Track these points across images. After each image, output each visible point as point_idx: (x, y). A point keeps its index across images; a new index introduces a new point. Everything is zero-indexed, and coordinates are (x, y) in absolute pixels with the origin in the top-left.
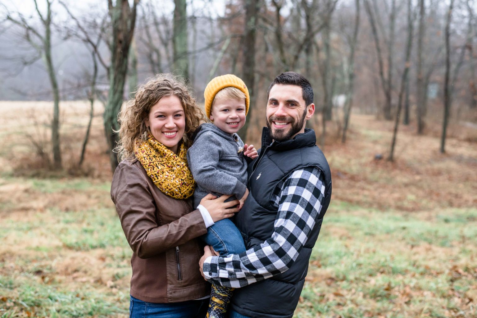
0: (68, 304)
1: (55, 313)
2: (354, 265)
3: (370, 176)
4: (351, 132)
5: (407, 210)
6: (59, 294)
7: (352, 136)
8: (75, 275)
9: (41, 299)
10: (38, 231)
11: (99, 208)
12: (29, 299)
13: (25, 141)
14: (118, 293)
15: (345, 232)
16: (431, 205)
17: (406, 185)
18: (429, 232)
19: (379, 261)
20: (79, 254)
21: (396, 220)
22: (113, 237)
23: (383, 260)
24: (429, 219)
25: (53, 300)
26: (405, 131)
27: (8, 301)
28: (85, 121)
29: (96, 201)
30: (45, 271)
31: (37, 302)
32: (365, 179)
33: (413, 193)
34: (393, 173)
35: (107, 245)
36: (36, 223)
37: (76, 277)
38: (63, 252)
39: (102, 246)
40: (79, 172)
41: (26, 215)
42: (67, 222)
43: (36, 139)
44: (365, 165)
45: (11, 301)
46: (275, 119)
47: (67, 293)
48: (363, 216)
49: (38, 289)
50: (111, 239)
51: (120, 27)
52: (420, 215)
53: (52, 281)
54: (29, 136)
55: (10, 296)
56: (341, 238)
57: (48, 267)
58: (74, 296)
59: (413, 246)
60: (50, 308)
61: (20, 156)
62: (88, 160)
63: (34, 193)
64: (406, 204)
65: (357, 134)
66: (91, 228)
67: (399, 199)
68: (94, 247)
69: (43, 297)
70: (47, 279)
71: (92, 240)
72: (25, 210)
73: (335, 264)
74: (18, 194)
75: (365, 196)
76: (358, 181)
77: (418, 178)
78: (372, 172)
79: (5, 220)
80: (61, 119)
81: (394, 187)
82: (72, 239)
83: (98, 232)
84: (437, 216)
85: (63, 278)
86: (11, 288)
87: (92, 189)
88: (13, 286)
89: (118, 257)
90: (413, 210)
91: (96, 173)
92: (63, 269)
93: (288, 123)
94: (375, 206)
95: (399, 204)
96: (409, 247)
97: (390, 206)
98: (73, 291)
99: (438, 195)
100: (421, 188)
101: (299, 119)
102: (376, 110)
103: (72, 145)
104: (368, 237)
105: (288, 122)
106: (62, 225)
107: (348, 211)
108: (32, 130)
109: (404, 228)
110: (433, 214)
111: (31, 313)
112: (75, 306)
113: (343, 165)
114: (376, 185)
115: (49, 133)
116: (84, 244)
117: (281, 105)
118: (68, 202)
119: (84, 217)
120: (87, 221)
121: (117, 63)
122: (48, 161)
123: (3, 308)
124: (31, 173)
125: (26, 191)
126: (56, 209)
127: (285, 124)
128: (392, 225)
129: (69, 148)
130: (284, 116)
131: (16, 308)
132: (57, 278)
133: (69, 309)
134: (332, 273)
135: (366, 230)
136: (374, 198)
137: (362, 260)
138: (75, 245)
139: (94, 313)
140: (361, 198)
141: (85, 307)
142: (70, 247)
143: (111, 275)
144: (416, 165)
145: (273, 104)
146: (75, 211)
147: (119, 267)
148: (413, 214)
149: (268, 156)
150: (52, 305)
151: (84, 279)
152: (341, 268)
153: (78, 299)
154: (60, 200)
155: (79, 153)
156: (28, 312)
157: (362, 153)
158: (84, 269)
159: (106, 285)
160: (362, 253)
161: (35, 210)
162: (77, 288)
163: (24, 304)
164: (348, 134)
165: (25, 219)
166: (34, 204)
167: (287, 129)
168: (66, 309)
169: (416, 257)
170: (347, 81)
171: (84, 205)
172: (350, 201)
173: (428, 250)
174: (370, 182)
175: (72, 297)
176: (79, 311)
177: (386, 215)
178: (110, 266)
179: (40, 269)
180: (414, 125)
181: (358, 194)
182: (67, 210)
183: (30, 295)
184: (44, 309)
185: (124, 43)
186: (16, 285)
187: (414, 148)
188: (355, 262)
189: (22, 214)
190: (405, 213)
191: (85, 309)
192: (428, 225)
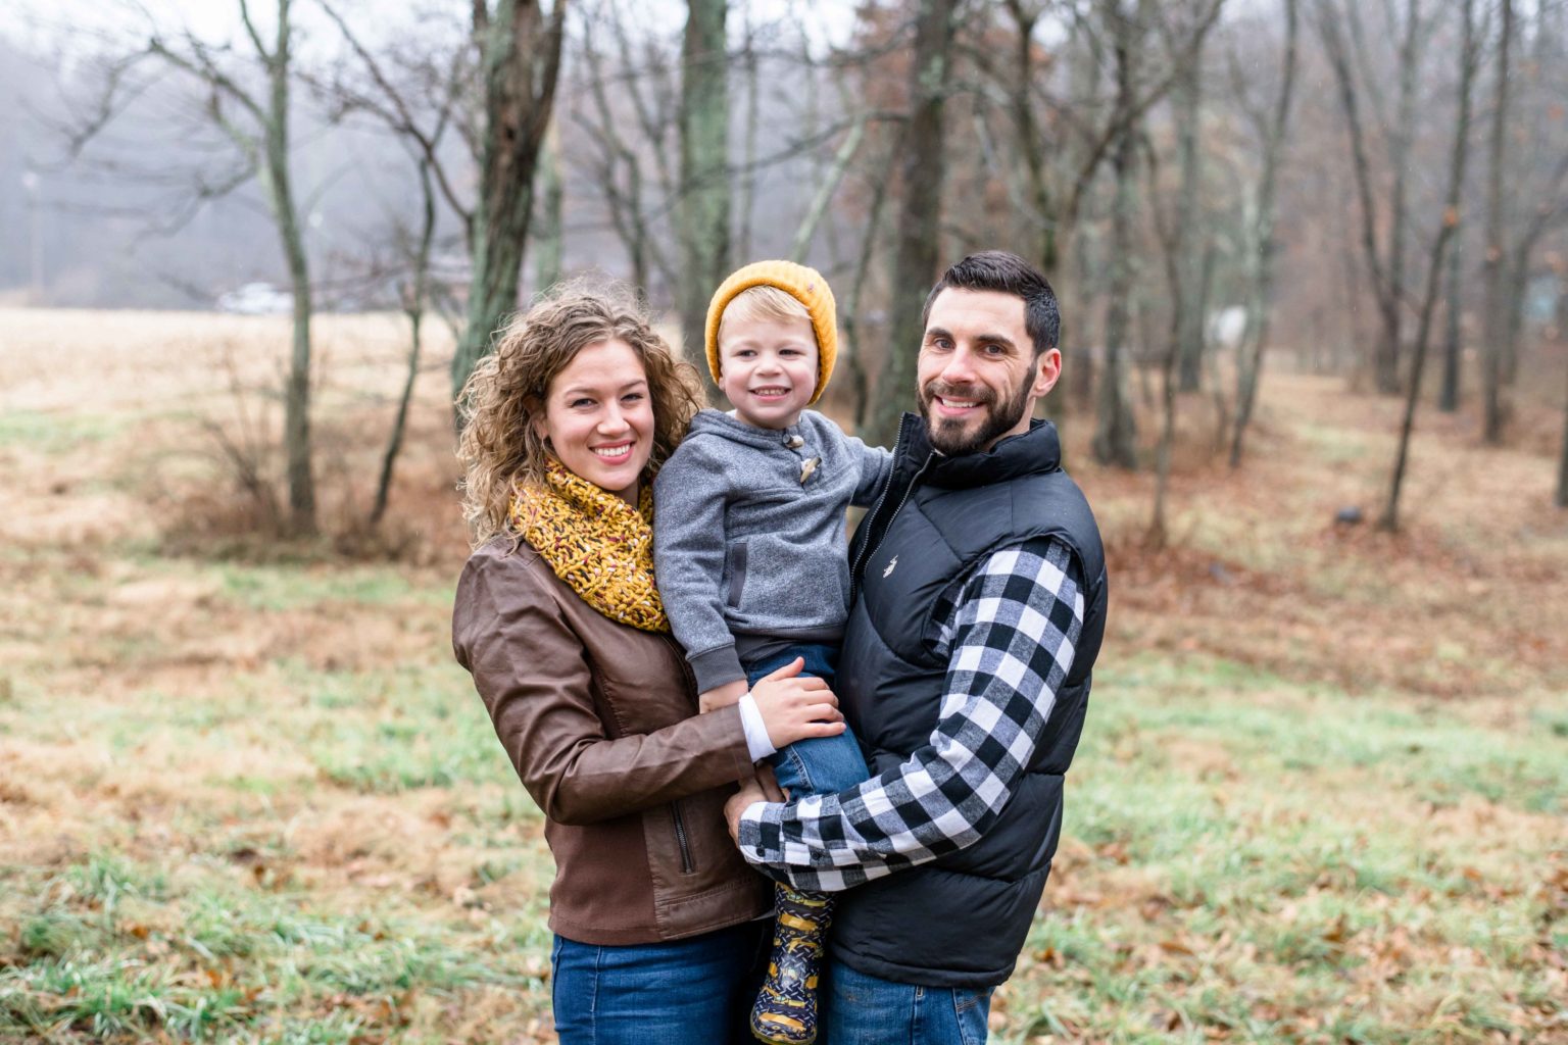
0: (336, 952)
1: (293, 978)
2: (1236, 859)
3: (1317, 579)
4: (1262, 432)
5: (1435, 691)
6: (306, 922)
7: (1266, 447)
8: (357, 865)
9: (250, 934)
10: (240, 730)
11: (433, 661)
12: (216, 934)
13: (199, 442)
14: (487, 923)
15: (1220, 757)
16: (1514, 678)
17: (1437, 611)
18: (1495, 766)
19: (1317, 851)
20: (370, 805)
21: (1392, 721)
22: (475, 754)
23: (1328, 846)
24: (1504, 722)
25: (289, 939)
26: (1442, 431)
27: (153, 937)
28: (392, 383)
29: (424, 639)
30: (264, 851)
31: (240, 941)
32: (1301, 589)
33: (1458, 638)
34: (1393, 572)
35: (453, 777)
36: (235, 705)
37: (360, 873)
38: (319, 795)
39: (441, 781)
40: (370, 545)
41: (204, 679)
42: (333, 704)
43: (237, 435)
44: (1305, 541)
45: (160, 938)
46: (943, 391)
47: (331, 920)
48: (1288, 709)
49: (242, 906)
50: (469, 761)
51: (509, 87)
52: (1475, 709)
53: (284, 882)
54: (212, 427)
55: (159, 922)
56: (1203, 777)
57: (274, 840)
58: (352, 930)
59: (1435, 808)
60: (279, 962)
61: (183, 492)
62: (400, 507)
63: (226, 608)
64: (1431, 672)
65: (1282, 439)
66: (405, 723)
67: (1412, 657)
68: (415, 784)
69: (257, 929)
70: (270, 876)
71: (408, 761)
72: (200, 662)
73: (1176, 853)
74: (177, 613)
75: (1299, 644)
76: (1278, 593)
77: (1476, 587)
78: (1325, 566)
79: (138, 694)
80: (315, 374)
81: (1396, 615)
82: (346, 756)
83: (428, 737)
84: (1531, 715)
85: (319, 873)
86: (161, 900)
87: (411, 600)
88: (166, 893)
89: (491, 817)
90: (1455, 693)
91: (426, 550)
92: (319, 846)
93: (979, 404)
94: (1330, 676)
95: (1410, 671)
96: (1425, 808)
97: (1378, 678)
98: (349, 912)
99: (1540, 644)
100: (1485, 620)
101: (1010, 392)
102: (1350, 360)
103: (351, 458)
104: (1292, 776)
105: (980, 400)
106: (315, 713)
107: (1238, 689)
108: (222, 407)
109: (1415, 750)
110: (1519, 708)
111: (221, 977)
112: (356, 957)
113: (1229, 542)
114: (1336, 608)
115: (278, 416)
116: (385, 774)
117: (962, 347)
118: (336, 641)
119: (385, 689)
120: (393, 701)
121: (497, 199)
122: (274, 506)
123: (138, 958)
124: (219, 545)
125: (203, 602)
126: (298, 661)
127: (971, 405)
128: (1376, 738)
129: (339, 468)
130: (967, 382)
131: (178, 959)
132: (302, 873)
133: (339, 967)
134: (1161, 882)
135: (1290, 753)
136: (1326, 651)
137: (1262, 845)
138: (357, 775)
139: (412, 980)
140: (1283, 648)
141: (386, 962)
142: (339, 782)
143: (466, 869)
144: (1474, 546)
145: (939, 344)
146: (357, 669)
147: (491, 844)
148: (1456, 705)
149: (916, 502)
150: (286, 954)
151: (384, 880)
152: (1190, 869)
153: (366, 938)
154: (310, 634)
155: (371, 485)
156: (212, 973)
157: (1294, 501)
158: (383, 847)
159: (450, 898)
160: (1266, 820)
161: (230, 663)
162: (361, 905)
163: (202, 949)
164: (1250, 438)
165: (201, 693)
166: (228, 645)
167: (975, 421)
168: (329, 966)
169: (1442, 841)
170: (1251, 262)
171: (386, 653)
172: (1248, 660)
173: (1482, 820)
174: (1317, 600)
175: (346, 932)
176: (367, 975)
177: (1362, 706)
178: (464, 841)
179: (250, 844)
180: (1473, 413)
181: (1274, 636)
182: (331, 665)
183: (220, 922)
184: (261, 964)
185: (520, 136)
186: (177, 890)
187: (1471, 488)
188: (1238, 848)
189: (191, 675)
190: (1425, 700)
191: (384, 967)
192: (1498, 744)
